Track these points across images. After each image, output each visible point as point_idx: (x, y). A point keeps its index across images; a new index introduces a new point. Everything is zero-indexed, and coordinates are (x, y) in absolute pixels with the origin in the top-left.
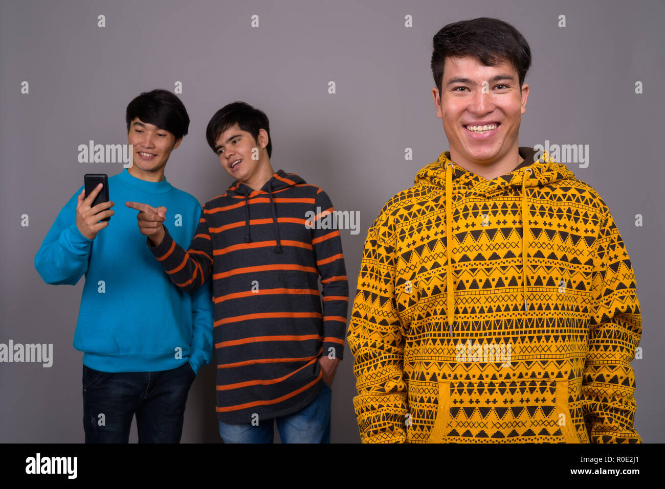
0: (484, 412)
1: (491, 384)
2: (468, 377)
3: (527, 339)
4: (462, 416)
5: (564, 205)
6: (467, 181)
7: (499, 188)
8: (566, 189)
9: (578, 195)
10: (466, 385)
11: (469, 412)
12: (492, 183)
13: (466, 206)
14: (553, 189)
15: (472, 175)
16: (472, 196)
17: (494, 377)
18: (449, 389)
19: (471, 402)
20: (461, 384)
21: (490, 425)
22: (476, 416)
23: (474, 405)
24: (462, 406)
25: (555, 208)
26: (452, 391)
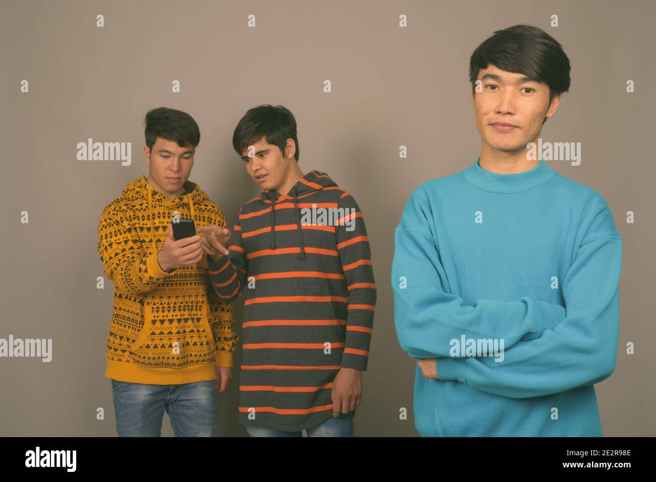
0: (171, 321)
1: (174, 307)
2: (161, 304)
3: (189, 284)
4: (158, 324)
5: (206, 215)
6: (159, 198)
7: (177, 204)
8: (207, 206)
9: (212, 209)
10: (161, 308)
11: (162, 322)
12: (173, 202)
13: (159, 212)
14: (200, 205)
15: (162, 195)
16: (162, 207)
17: (175, 303)
18: (151, 310)
19: (164, 316)
20: (158, 308)
21: (174, 328)
22: (167, 324)
23: (165, 318)
24: (158, 319)
25: (202, 216)
26: (153, 311)
